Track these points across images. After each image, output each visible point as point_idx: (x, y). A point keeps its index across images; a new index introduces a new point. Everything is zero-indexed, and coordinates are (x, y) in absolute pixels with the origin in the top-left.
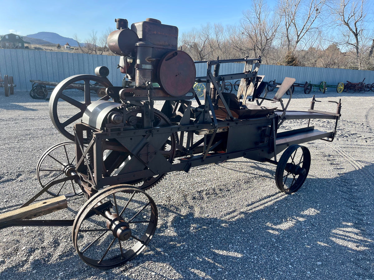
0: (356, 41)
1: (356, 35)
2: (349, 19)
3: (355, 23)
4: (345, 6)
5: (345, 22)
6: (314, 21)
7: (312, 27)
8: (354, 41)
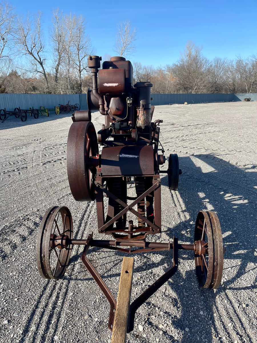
0: (42, 69)
1: (41, 64)
2: (32, 49)
3: (38, 54)
4: (26, 37)
5: (30, 52)
6: (3, 49)
7: (3, 55)
8: (41, 69)
